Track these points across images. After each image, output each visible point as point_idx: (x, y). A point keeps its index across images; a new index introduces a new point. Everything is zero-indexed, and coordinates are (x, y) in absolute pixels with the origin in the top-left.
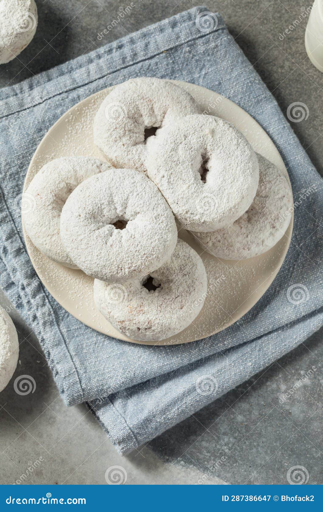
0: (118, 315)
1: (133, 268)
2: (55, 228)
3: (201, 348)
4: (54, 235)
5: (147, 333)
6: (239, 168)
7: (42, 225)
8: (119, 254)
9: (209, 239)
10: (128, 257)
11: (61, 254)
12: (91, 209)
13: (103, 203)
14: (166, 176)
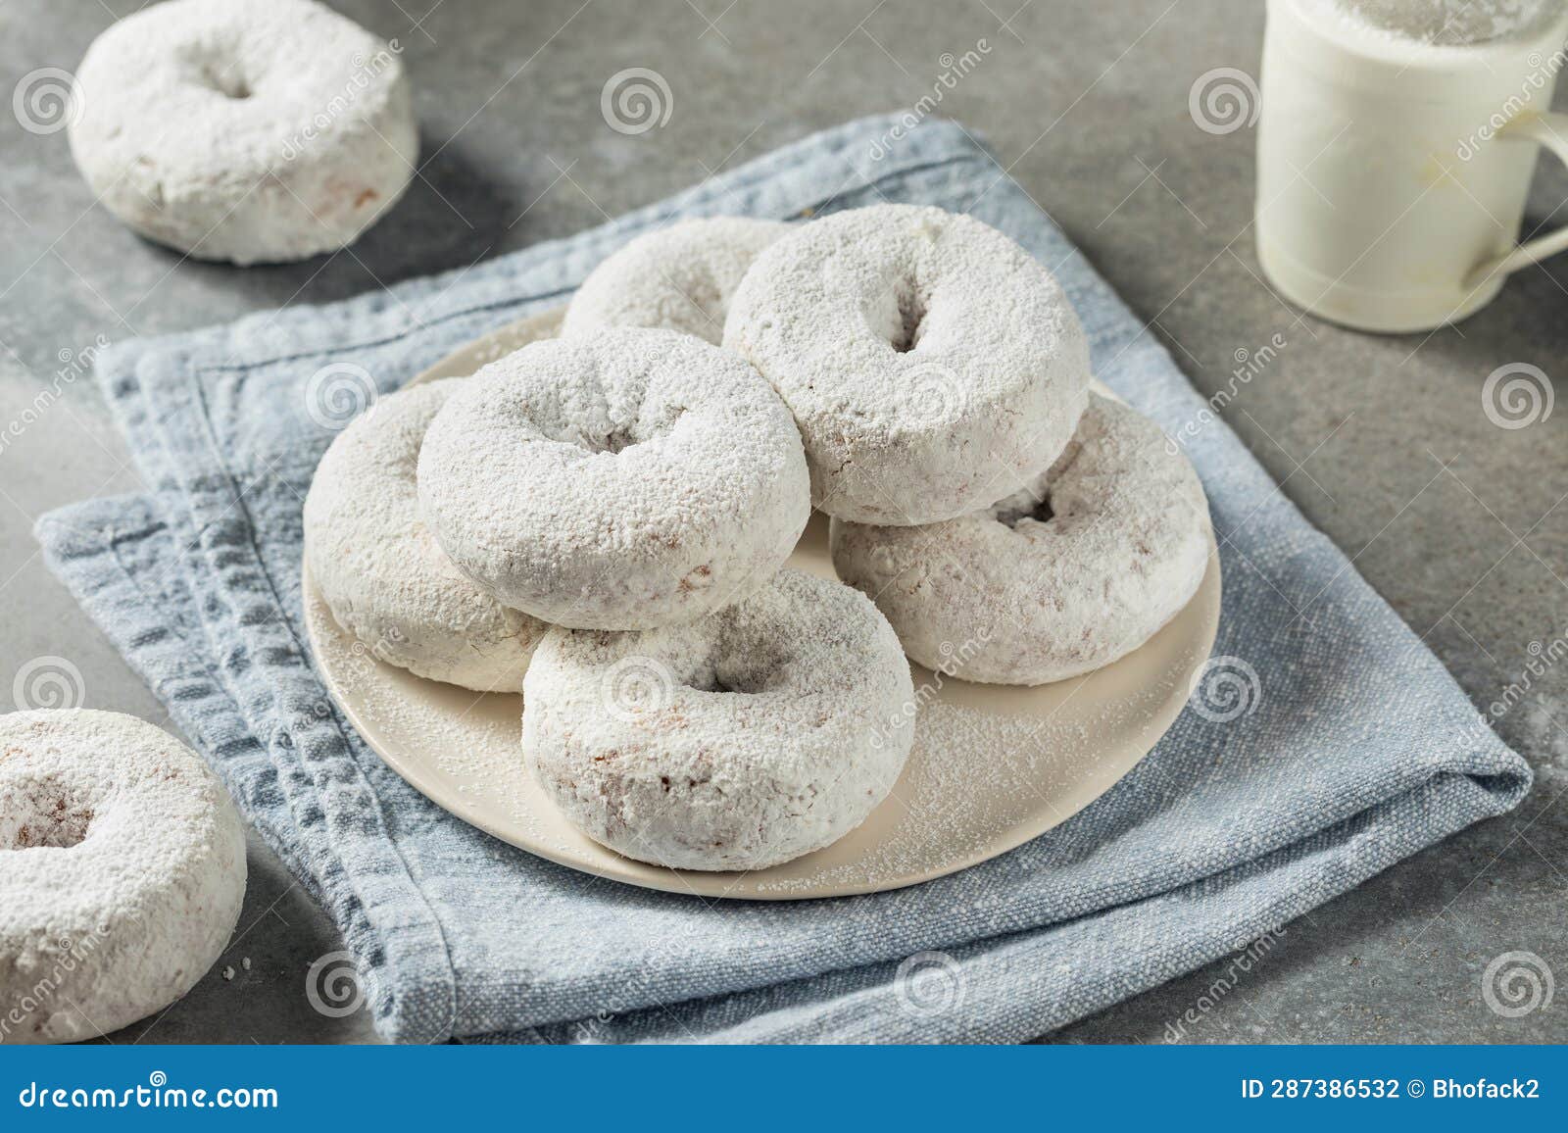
0: (593, 735)
1: (648, 527)
2: (406, 520)
3: (889, 912)
4: (398, 537)
5: (695, 803)
6: (1018, 310)
7: (363, 512)
8: (603, 485)
9: (922, 573)
10: (636, 492)
11: (417, 590)
12: (524, 392)
13: (565, 383)
14: (776, 322)
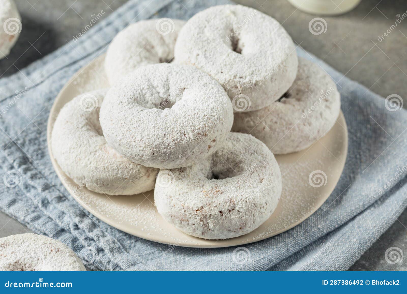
0: (193, 203)
1: (196, 131)
2: (96, 145)
3: (295, 236)
4: (96, 151)
5: (232, 217)
6: (272, 33)
7: (81, 145)
8: (177, 120)
9: (264, 124)
10: (188, 120)
11: (110, 167)
12: (132, 94)
13: (143, 88)
